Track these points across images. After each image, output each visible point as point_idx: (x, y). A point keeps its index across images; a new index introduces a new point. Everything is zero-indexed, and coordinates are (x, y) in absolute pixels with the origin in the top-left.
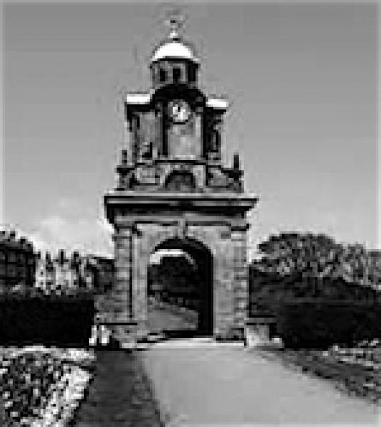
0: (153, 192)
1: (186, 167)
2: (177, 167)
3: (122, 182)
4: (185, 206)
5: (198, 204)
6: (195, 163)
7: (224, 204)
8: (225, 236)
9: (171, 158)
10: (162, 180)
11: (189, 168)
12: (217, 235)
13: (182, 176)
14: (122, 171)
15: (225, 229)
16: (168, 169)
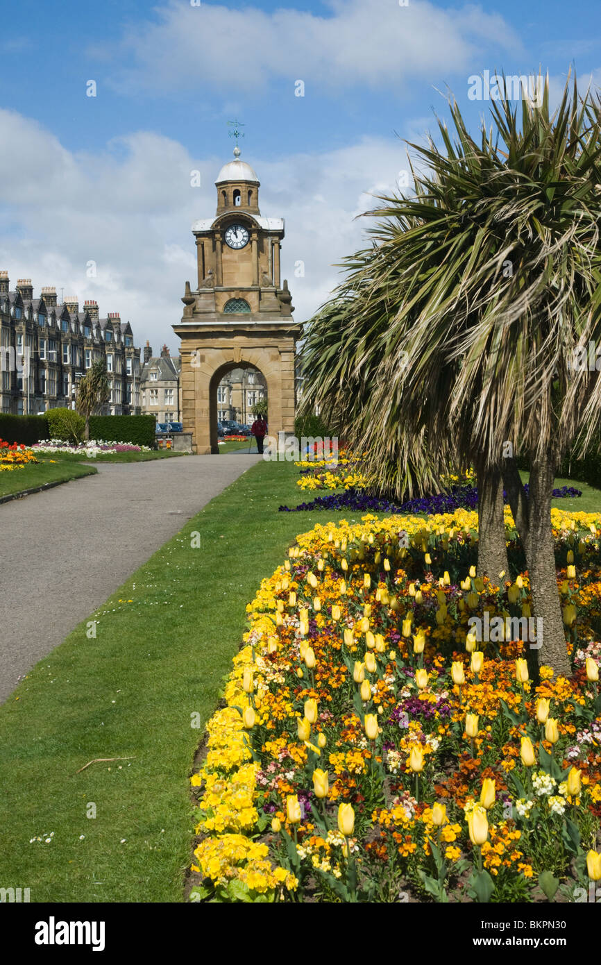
0: (214, 320)
1: (241, 295)
2: (233, 295)
3: (185, 312)
4: (238, 331)
5: (248, 329)
6: (249, 290)
7: (273, 329)
8: (275, 358)
9: (226, 286)
10: (221, 309)
11: (230, 296)
12: (268, 359)
13: (238, 303)
14: (189, 301)
15: (274, 352)
16: (225, 298)
